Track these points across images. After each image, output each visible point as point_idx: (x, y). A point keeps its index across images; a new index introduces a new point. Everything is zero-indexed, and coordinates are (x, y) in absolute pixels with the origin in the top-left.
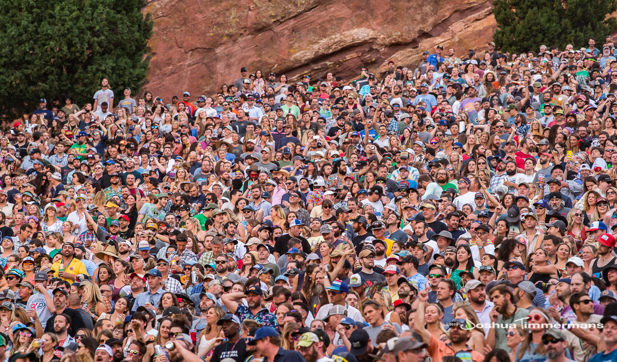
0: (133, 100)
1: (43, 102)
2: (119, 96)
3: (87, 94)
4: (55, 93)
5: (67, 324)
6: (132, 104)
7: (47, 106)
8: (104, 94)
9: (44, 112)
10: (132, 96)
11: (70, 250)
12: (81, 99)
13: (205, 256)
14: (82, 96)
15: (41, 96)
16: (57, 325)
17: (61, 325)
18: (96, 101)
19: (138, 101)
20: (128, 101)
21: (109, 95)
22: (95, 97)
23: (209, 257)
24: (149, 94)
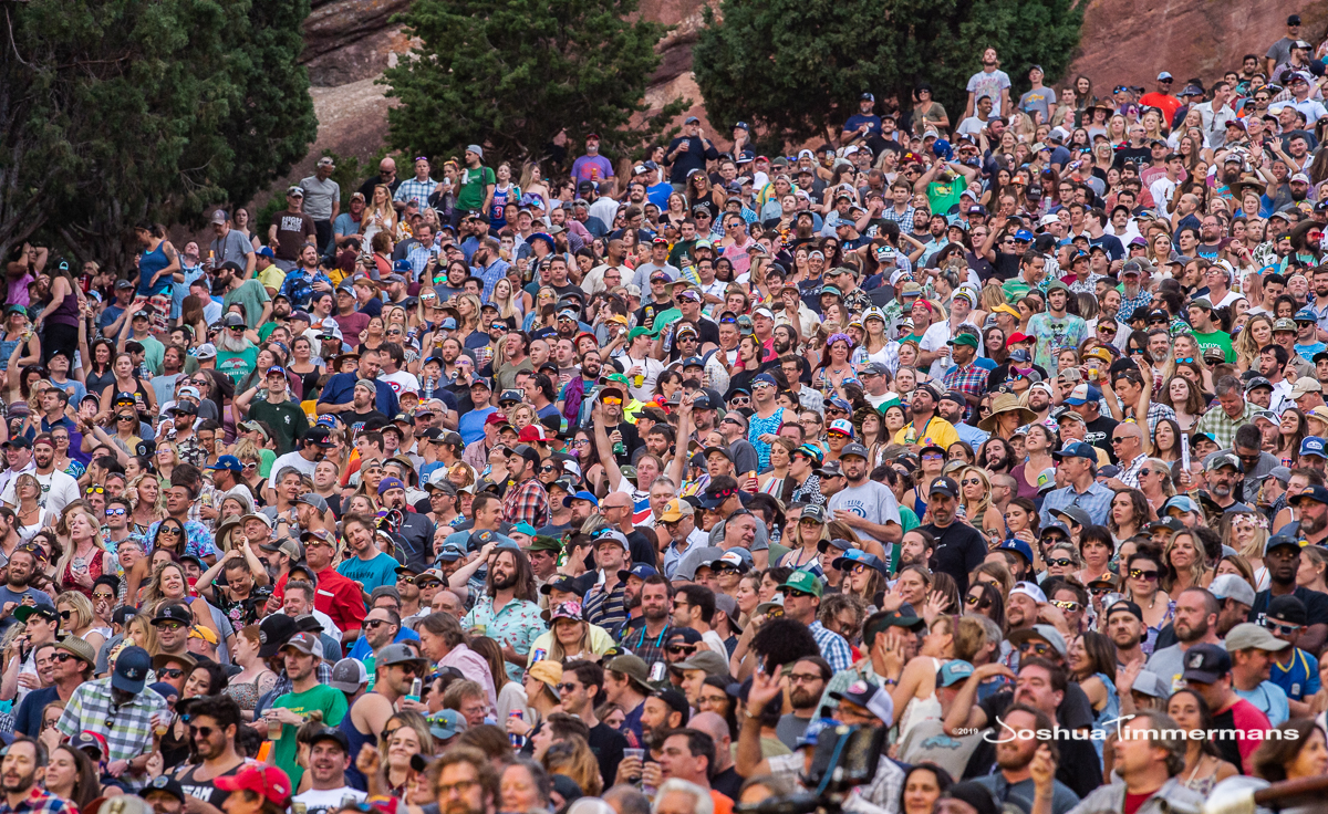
0: (1051, 91)
1: (869, 100)
2: (1020, 85)
3: (957, 81)
4: (892, 81)
5: (926, 549)
6: (1046, 98)
7: (874, 110)
8: (989, 81)
9: (869, 120)
10: (1047, 82)
11: (923, 400)
12: (943, 92)
13: (1210, 418)
14: (947, 85)
15: (863, 88)
16: (906, 551)
17: (916, 550)
18: (971, 95)
19: (1060, 94)
20: (1039, 94)
21: (1000, 83)
22: (970, 87)
23: (1218, 419)
24: (1081, 80)
